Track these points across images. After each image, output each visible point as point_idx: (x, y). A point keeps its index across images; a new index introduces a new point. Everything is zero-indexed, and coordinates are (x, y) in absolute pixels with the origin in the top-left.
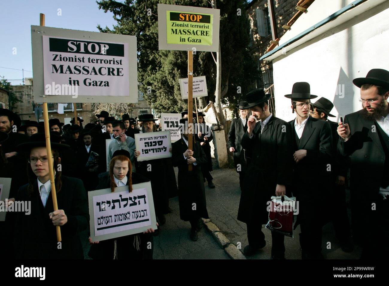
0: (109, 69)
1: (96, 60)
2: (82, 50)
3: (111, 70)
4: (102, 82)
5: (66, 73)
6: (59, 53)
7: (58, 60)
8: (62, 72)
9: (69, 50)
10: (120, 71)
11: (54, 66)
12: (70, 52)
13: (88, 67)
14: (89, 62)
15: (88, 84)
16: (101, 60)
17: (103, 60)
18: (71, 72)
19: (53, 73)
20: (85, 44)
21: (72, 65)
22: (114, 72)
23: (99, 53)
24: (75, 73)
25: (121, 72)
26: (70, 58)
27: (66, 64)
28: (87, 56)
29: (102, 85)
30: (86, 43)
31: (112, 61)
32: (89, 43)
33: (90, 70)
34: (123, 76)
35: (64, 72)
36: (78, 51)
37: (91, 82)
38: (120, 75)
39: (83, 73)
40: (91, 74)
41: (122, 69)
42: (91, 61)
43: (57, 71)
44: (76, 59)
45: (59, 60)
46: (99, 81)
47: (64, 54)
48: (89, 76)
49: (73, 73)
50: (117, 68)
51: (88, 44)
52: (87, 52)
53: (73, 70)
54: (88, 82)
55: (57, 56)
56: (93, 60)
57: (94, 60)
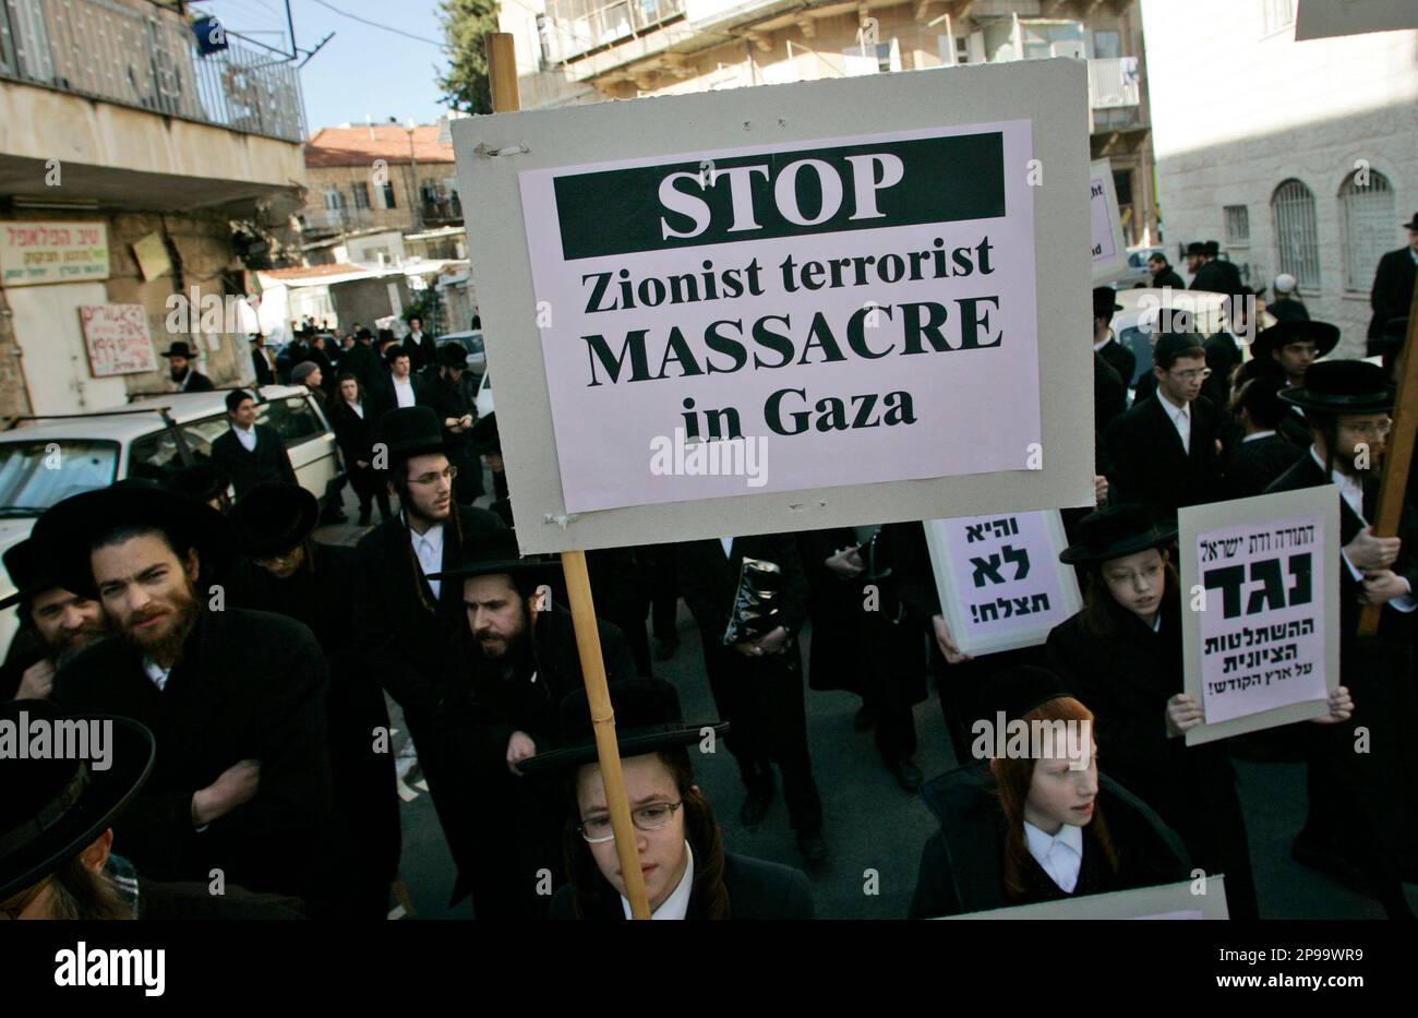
0: (911, 311)
1: (828, 268)
2: (744, 215)
3: (925, 317)
4: (870, 401)
5: (662, 375)
6: (611, 263)
7: (614, 307)
8: (641, 373)
9: (667, 231)
10: (980, 316)
11: (597, 343)
12: (673, 243)
13: (786, 320)
14: (790, 286)
15: (789, 423)
16: (860, 264)
17: (871, 260)
18: (691, 368)
19: (595, 383)
20: (756, 178)
21: (693, 319)
22: (942, 329)
23: (844, 220)
24: (711, 368)
25: (985, 322)
26: (675, 281)
27: (657, 321)
28: (770, 252)
29: (871, 419)
30: (764, 169)
31: (926, 255)
32: (777, 162)
33: (798, 335)
34: (997, 343)
35: (653, 368)
36: (720, 230)
37: (809, 406)
38: (980, 342)
39: (758, 363)
40: (803, 361)
41: (995, 299)
42: (797, 281)
43: (613, 369)
44: (709, 278)
45: (621, 303)
46: (854, 399)
47: (643, 265)
48: (792, 375)
49: (703, 367)
50: (963, 302)
51: (774, 174)
52: (771, 223)
53: (701, 351)
54: (788, 408)
55: (604, 279)
56: (813, 269)
57: (820, 270)
